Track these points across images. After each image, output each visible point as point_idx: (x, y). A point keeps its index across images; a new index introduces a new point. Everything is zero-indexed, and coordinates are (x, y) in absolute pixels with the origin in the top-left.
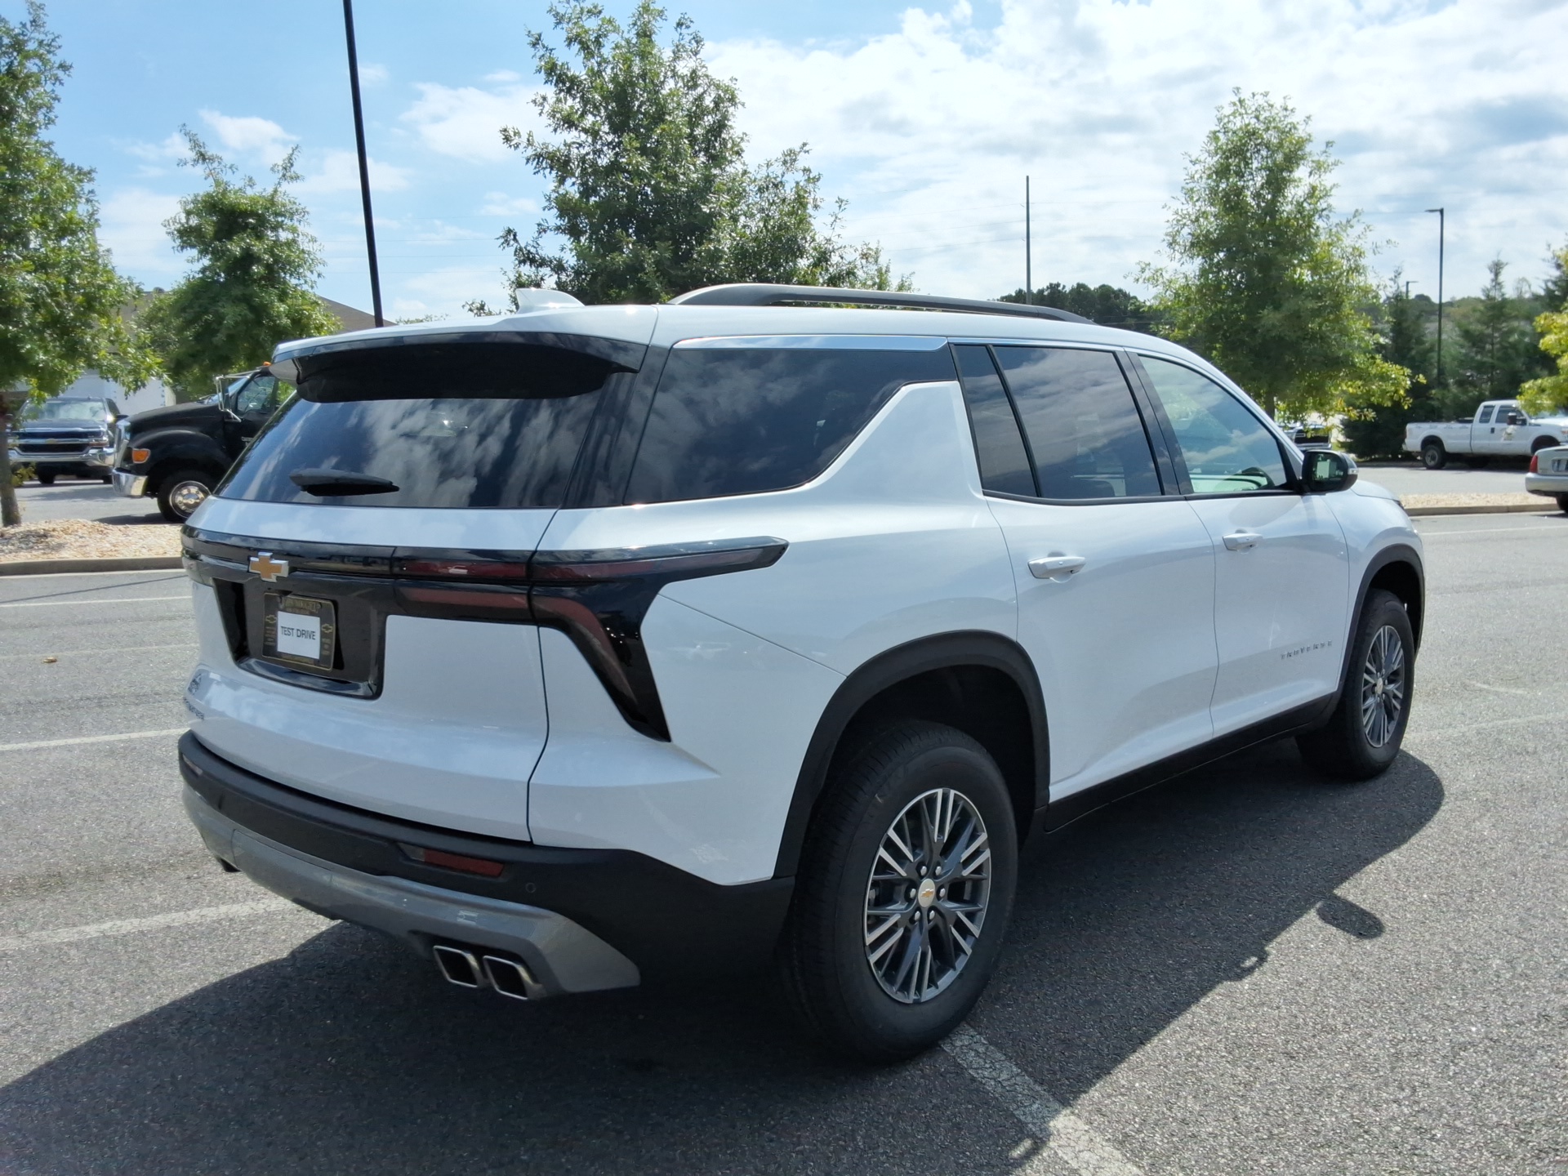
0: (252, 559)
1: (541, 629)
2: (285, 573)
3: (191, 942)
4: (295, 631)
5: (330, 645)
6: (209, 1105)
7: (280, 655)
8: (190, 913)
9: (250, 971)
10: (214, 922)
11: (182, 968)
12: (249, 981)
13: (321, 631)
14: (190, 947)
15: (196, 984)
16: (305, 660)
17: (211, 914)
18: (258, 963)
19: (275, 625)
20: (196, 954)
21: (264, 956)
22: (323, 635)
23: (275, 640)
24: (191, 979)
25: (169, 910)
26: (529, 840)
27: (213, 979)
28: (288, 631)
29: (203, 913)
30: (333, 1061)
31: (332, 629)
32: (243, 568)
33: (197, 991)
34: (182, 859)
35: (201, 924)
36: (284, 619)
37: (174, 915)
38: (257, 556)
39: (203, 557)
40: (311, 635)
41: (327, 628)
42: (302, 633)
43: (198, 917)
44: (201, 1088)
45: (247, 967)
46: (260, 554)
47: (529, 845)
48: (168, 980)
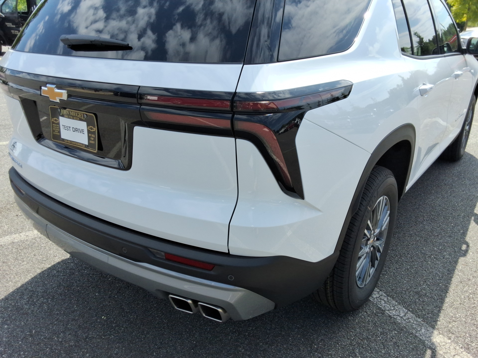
0: (43, 88)
1: (237, 140)
2: (65, 97)
3: (25, 250)
4: (71, 129)
5: (95, 138)
6: (51, 349)
7: (63, 140)
8: (21, 234)
9: (54, 266)
10: (33, 239)
11: (23, 265)
12: (55, 272)
13: (88, 130)
14: (25, 253)
15: (31, 274)
16: (79, 144)
17: (30, 235)
18: (57, 262)
19: (58, 124)
20: (28, 257)
21: (59, 257)
22: (89, 132)
23: (59, 132)
24: (28, 271)
25: (11, 233)
26: (227, 252)
27: (39, 271)
28: (67, 128)
29: (27, 234)
30: (105, 318)
31: (95, 129)
32: (38, 92)
33: (32, 278)
34: (12, 206)
35: (27, 240)
36: (63, 121)
37: (14, 236)
38: (46, 87)
39: (10, 84)
40: (82, 131)
41: (92, 129)
42: (76, 130)
43: (25, 237)
44: (45, 338)
45: (53, 264)
46: (48, 85)
47: (228, 254)
48: (18, 273)
